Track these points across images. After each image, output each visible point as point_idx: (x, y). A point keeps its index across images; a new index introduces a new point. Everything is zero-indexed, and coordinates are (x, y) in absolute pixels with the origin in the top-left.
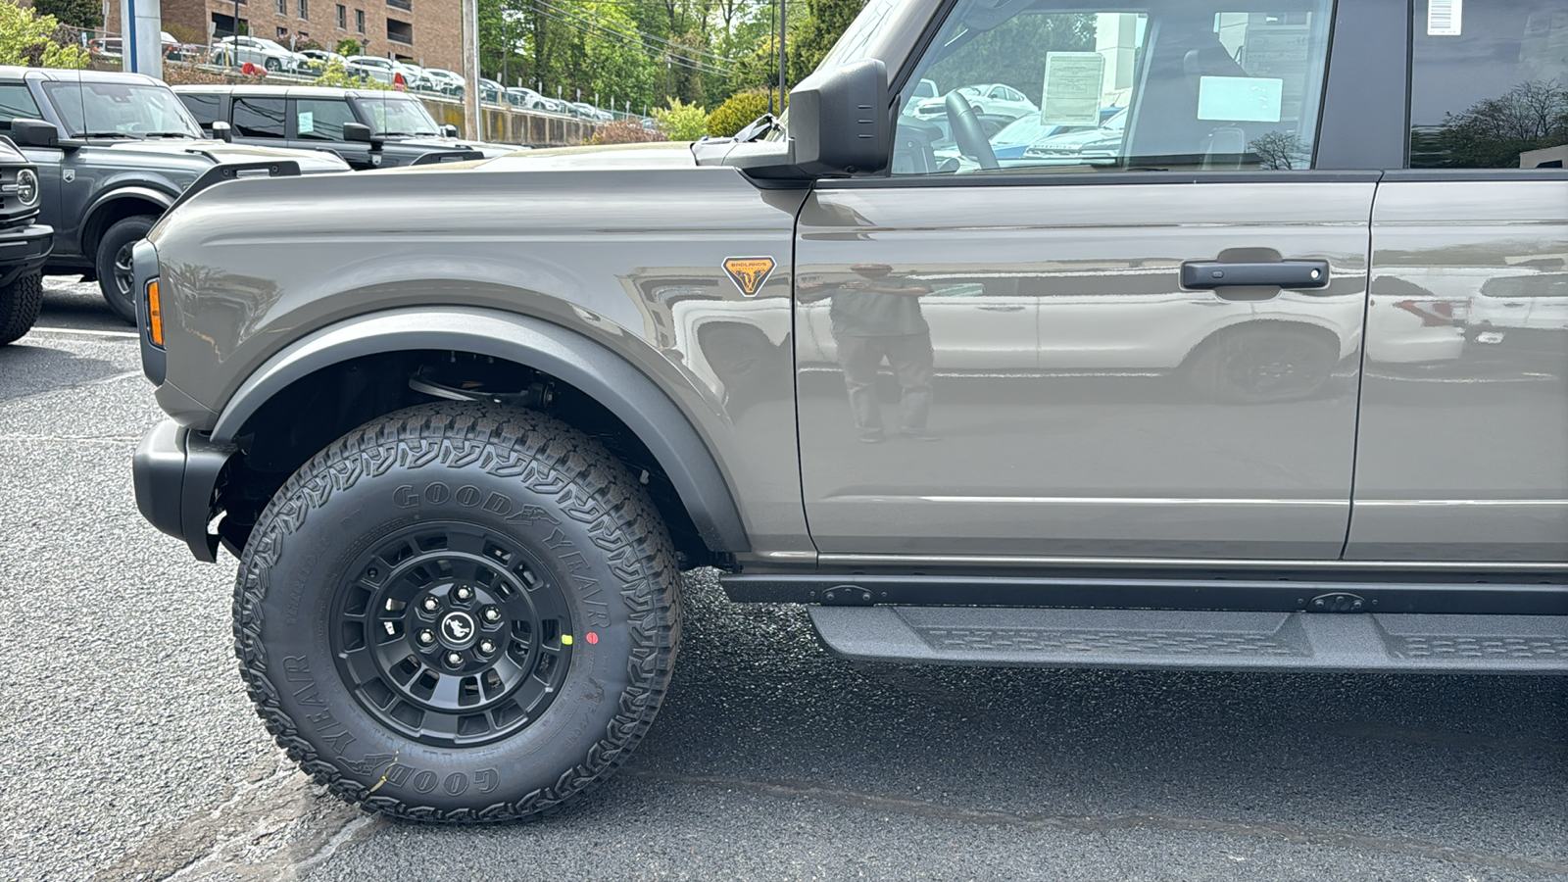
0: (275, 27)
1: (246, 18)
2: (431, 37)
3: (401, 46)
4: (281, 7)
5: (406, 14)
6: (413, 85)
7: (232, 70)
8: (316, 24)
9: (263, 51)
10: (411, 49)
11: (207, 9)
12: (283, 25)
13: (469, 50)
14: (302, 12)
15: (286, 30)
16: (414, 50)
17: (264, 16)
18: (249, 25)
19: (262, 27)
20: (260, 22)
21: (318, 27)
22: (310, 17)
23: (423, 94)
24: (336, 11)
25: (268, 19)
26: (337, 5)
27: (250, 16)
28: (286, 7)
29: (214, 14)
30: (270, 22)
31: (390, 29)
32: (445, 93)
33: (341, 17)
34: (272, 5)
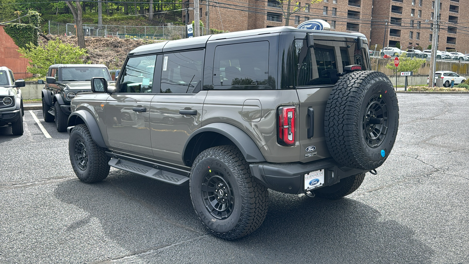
0: (408, 43)
1: (400, 41)
2: (463, 41)
3: (451, 45)
4: (411, 37)
5: (454, 35)
6: (443, 58)
7: (381, 57)
8: (422, 41)
9: (394, 51)
10: (455, 46)
11: (388, 39)
12: (411, 42)
13: (433, 48)
14: (418, 38)
15: (412, 43)
16: (456, 46)
17: (405, 40)
18: (400, 43)
19: (405, 43)
20: (404, 42)
21: (423, 41)
22: (420, 39)
23: (445, 60)
24: (429, 36)
25: (407, 40)
26: (430, 34)
27: (401, 40)
28: (413, 36)
29: (390, 41)
30: (407, 41)
31: (448, 40)
32: (454, 59)
33: (431, 38)
34: (408, 36)
